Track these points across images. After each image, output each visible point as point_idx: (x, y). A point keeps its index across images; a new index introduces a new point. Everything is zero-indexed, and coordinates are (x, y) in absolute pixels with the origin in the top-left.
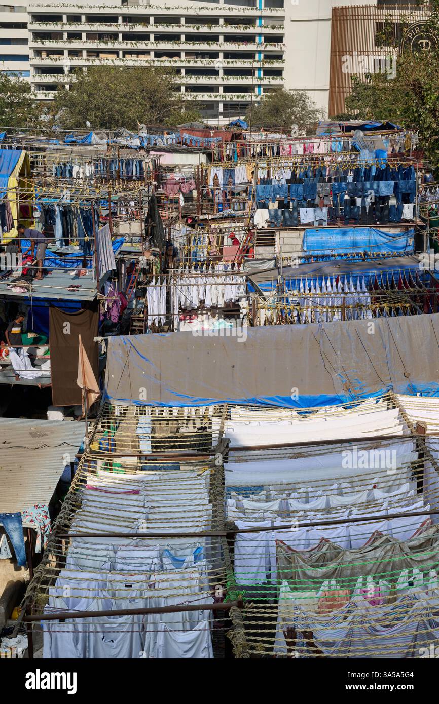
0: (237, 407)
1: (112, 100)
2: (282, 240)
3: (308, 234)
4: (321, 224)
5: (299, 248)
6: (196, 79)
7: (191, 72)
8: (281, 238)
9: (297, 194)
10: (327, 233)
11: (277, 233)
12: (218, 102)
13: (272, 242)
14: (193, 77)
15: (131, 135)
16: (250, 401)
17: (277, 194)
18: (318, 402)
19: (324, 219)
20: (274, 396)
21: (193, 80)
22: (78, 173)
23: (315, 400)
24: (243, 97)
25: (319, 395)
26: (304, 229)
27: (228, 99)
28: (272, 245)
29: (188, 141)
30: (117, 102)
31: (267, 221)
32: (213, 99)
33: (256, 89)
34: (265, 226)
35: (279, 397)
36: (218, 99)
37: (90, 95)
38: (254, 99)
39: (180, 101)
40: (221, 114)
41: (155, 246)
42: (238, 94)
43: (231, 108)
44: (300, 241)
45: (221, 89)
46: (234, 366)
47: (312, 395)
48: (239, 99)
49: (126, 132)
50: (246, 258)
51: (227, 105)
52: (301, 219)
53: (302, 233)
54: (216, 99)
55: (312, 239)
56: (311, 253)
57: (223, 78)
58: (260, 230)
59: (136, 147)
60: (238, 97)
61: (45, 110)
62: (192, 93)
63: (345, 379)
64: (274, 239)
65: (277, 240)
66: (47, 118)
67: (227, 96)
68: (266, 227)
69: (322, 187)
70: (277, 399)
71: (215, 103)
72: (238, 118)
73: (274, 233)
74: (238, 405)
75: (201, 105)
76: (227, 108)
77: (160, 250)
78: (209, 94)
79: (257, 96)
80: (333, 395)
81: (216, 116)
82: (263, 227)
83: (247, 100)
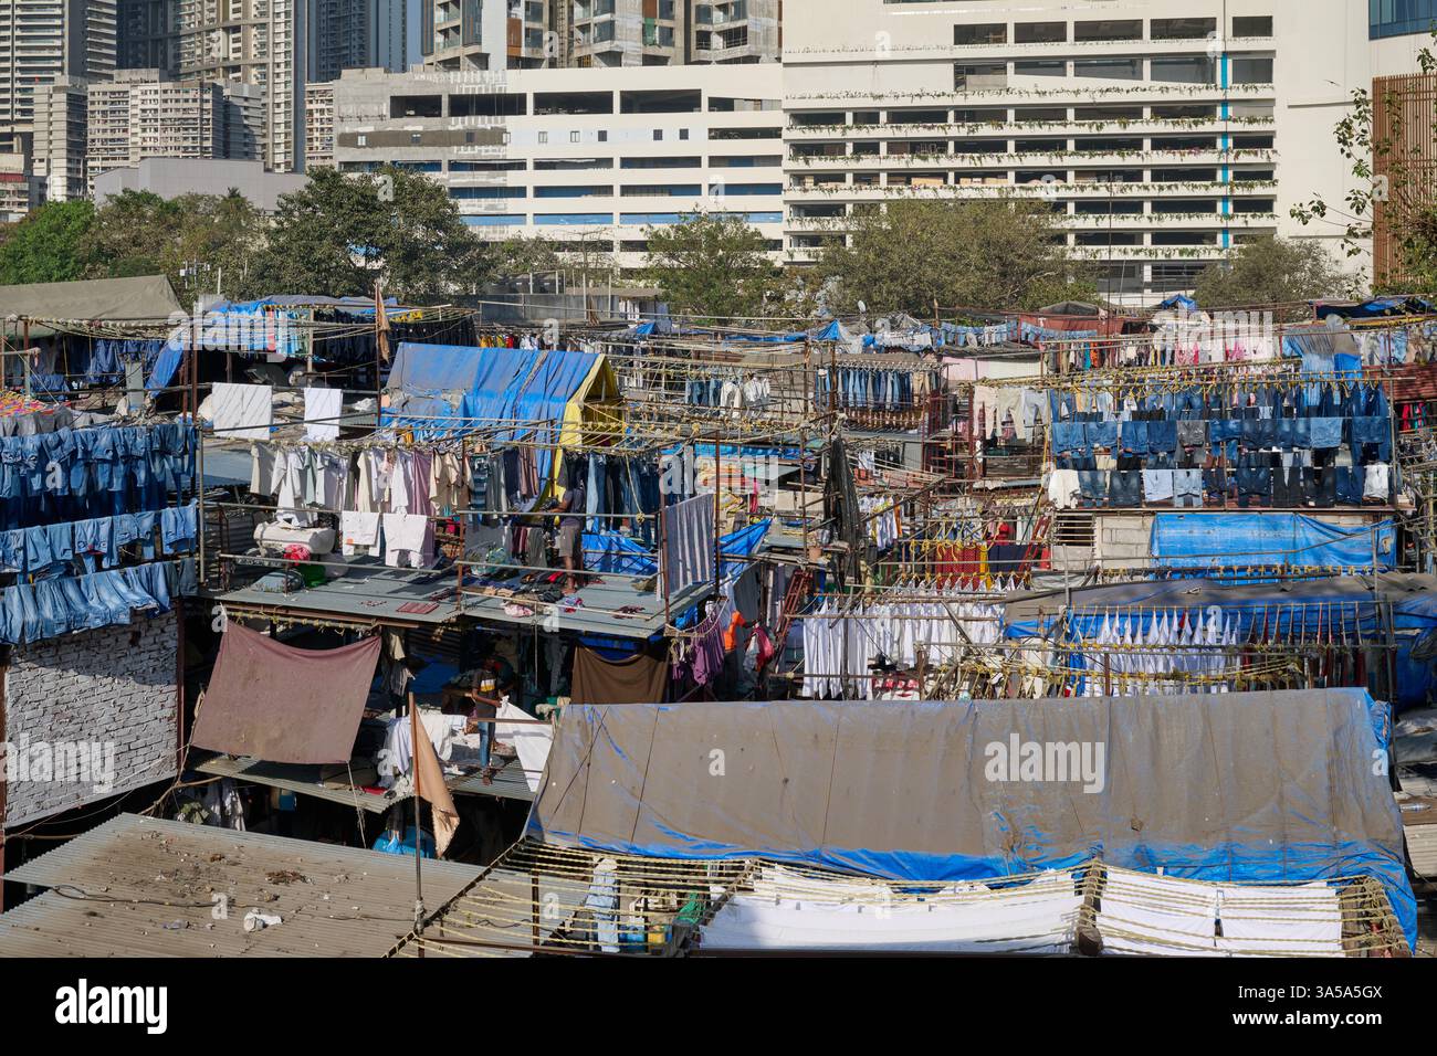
0: (777, 867)
1: (921, 261)
2: (1107, 532)
3: (1161, 523)
4: (1188, 504)
5: (1143, 551)
6: (1097, 220)
7: (1085, 207)
8: (1103, 528)
9: (1137, 441)
10: (1201, 523)
11: (1098, 520)
12: (1142, 263)
13: (1088, 538)
14: (1091, 216)
15: (916, 325)
16: (808, 856)
17: (1096, 441)
18: (949, 869)
19: (1195, 492)
20: (856, 850)
21: (1090, 222)
22: (731, 396)
23: (941, 865)
24: (1192, 252)
25: (948, 855)
26: (1153, 513)
27: (1161, 257)
28: (1088, 544)
29: (1031, 338)
30: (931, 264)
31: (1074, 495)
32: (1131, 257)
33: (1220, 237)
34: (1073, 504)
35: (868, 853)
36: (1142, 256)
37: (881, 253)
38: (1214, 256)
39: (1062, 262)
40: (1148, 285)
41: (840, 538)
42: (1181, 247)
43: (1168, 274)
44: (1144, 538)
45: (1147, 238)
46: (786, 781)
47: (935, 855)
48: (1185, 257)
49: (908, 320)
50: (1034, 569)
51: (1159, 268)
52: (1146, 491)
53: (1149, 521)
54: (1136, 258)
55: (1172, 533)
56: (1168, 563)
57: (1150, 218)
58: (1061, 511)
59: (917, 349)
60: (1181, 253)
61: (800, 282)
62: (1088, 247)
63: (1006, 825)
64: (1092, 531)
65: (1097, 533)
66: (802, 296)
67: (1159, 252)
68: (1073, 507)
69: (1188, 427)
70: (863, 856)
71: (1137, 265)
72: (1176, 293)
73: (1090, 518)
74: (779, 863)
75: (1102, 268)
76: (1160, 273)
77: (851, 546)
78: (1123, 247)
79: (1221, 251)
80: (977, 858)
81: (1138, 290)
82: (1066, 507)
83: (1202, 257)
